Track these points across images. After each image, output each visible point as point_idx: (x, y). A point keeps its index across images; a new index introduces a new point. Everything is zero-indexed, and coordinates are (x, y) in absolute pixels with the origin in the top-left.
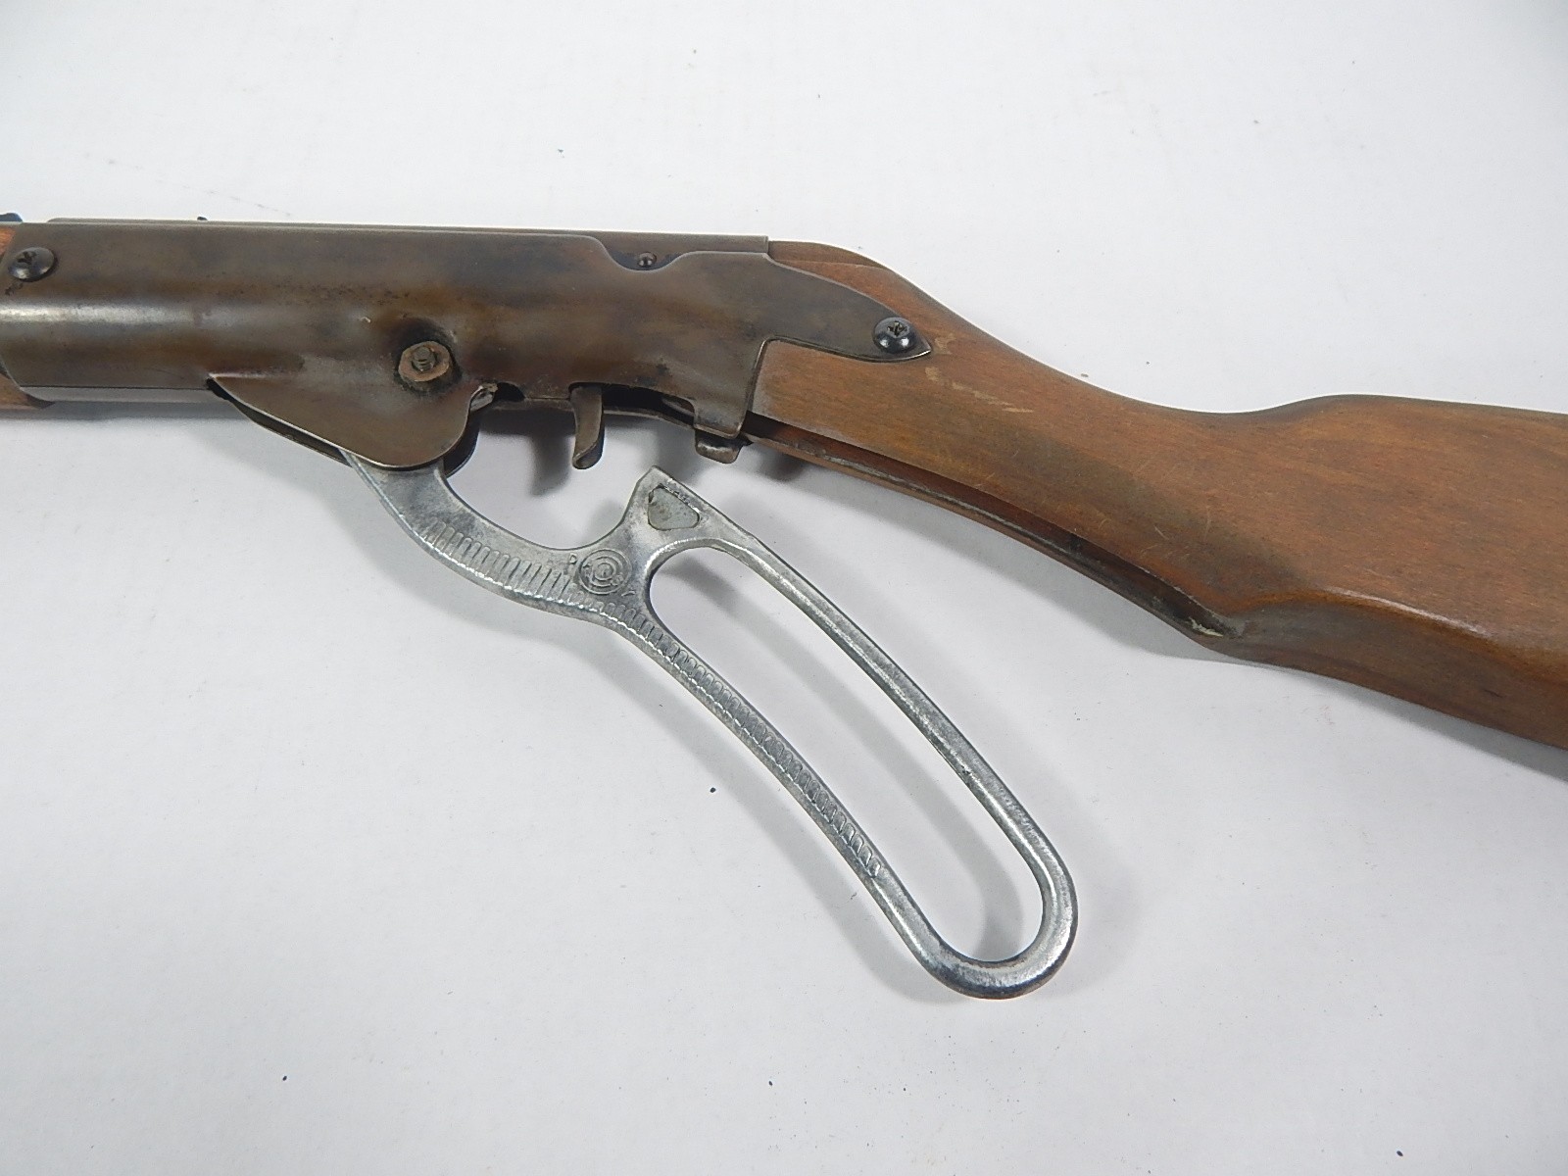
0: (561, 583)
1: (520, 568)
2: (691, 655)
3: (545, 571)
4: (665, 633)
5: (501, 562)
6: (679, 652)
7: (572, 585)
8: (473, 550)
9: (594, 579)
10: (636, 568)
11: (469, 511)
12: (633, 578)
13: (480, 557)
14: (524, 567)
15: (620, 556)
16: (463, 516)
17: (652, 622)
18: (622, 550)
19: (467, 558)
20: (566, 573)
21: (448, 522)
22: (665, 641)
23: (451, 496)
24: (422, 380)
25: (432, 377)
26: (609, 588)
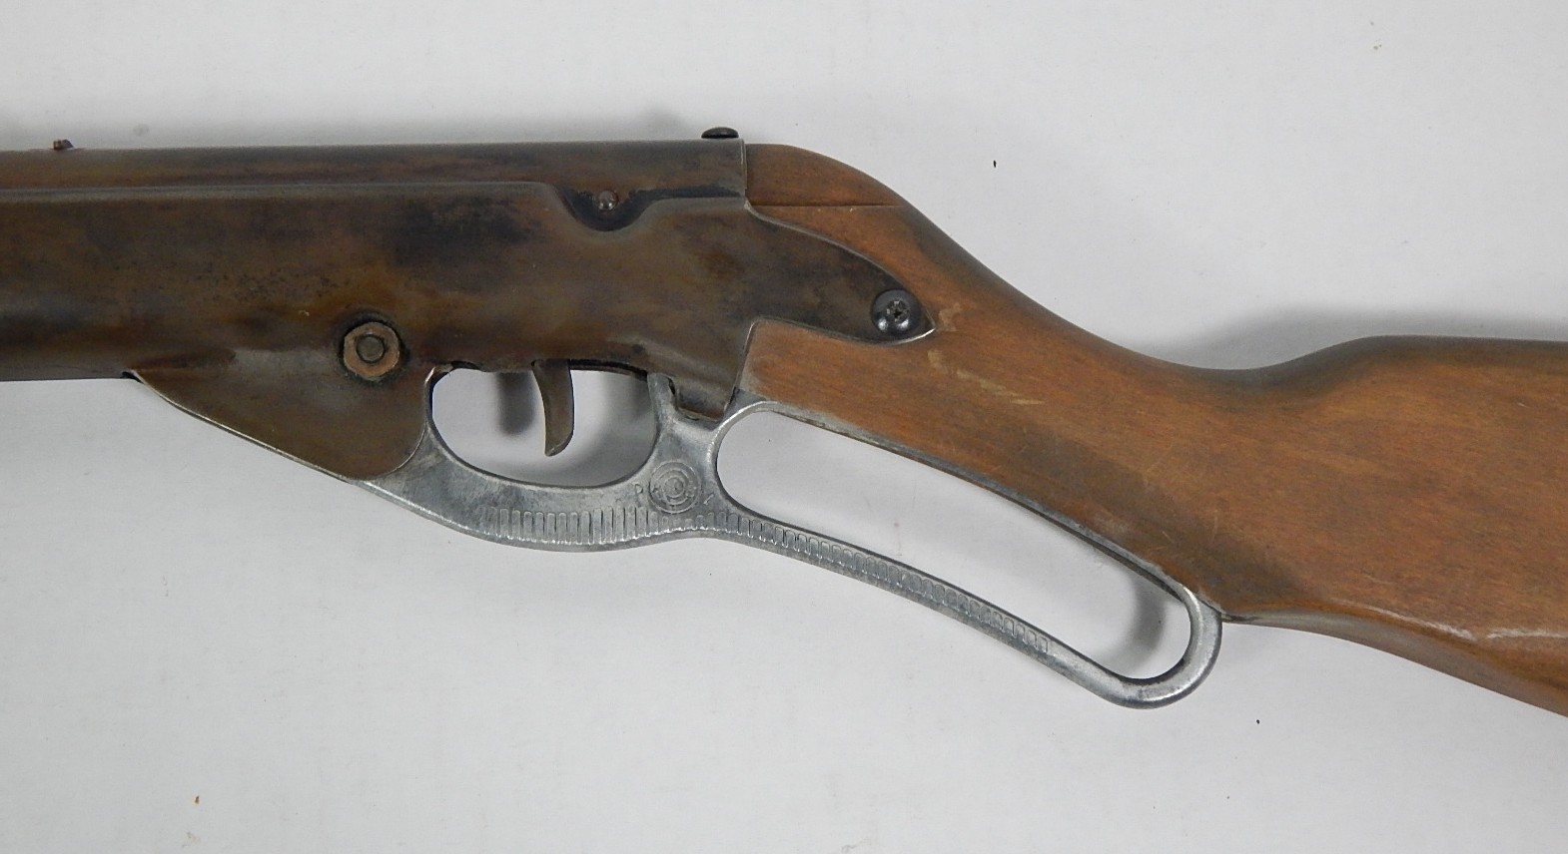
0: (642, 518)
1: (594, 520)
2: (797, 532)
3: (619, 512)
4: (763, 522)
5: (573, 524)
6: (785, 533)
7: (652, 514)
8: (539, 522)
9: (669, 498)
10: (701, 470)
11: (508, 483)
12: (704, 482)
13: (549, 527)
14: (597, 517)
15: (681, 465)
16: (507, 491)
17: (746, 518)
18: (679, 457)
19: (539, 533)
20: (640, 506)
21: (496, 504)
22: (768, 529)
23: (480, 475)
24: (372, 374)
25: (383, 370)
26: (689, 502)
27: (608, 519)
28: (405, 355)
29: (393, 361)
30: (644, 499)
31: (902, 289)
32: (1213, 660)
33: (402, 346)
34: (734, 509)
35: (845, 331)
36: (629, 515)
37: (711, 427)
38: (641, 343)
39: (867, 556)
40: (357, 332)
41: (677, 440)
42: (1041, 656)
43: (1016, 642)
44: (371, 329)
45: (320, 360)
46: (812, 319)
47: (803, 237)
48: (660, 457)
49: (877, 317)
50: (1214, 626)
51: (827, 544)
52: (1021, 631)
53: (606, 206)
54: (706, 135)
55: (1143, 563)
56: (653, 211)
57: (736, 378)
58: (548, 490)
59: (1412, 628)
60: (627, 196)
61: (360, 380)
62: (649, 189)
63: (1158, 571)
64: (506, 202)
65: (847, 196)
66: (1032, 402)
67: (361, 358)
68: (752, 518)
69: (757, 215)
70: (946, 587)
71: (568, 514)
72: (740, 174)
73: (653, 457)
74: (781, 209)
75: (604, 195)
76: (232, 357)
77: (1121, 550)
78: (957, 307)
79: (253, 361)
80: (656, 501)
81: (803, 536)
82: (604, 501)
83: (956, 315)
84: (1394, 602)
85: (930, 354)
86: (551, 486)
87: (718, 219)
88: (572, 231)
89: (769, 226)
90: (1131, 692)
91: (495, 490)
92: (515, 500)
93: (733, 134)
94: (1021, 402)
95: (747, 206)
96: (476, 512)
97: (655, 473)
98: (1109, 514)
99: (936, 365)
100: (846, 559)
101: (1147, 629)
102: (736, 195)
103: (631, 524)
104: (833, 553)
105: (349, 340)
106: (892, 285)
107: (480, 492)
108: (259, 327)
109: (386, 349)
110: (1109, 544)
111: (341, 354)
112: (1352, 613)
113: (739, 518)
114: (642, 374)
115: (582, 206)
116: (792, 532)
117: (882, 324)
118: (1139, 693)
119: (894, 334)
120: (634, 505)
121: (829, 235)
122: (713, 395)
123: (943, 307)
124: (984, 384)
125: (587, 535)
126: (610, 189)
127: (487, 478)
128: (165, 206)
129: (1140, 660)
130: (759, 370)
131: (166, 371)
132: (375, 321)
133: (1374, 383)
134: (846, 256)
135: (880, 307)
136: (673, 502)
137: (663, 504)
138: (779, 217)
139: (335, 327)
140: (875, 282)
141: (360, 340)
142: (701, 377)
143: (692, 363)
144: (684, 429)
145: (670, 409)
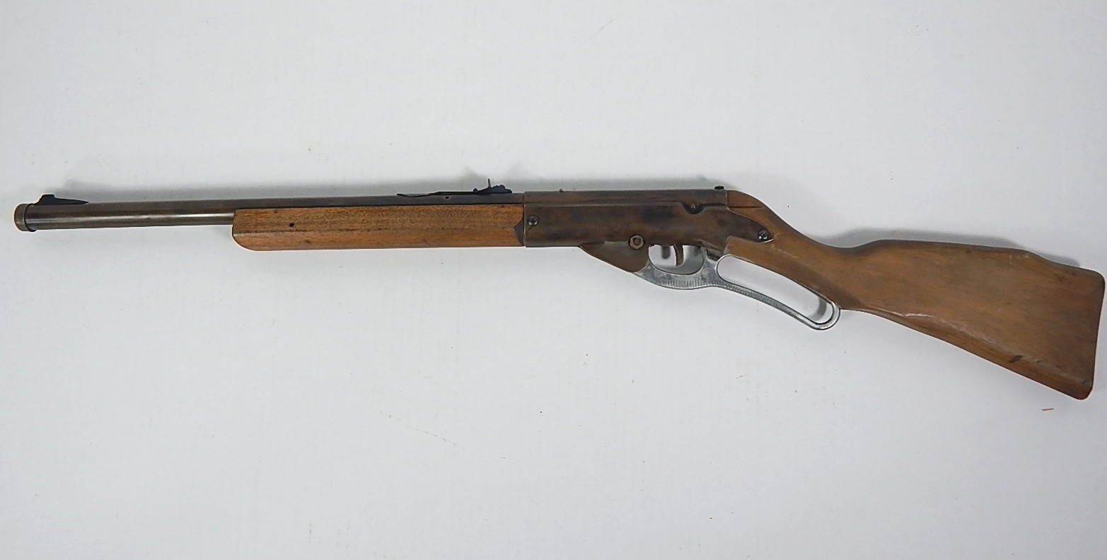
0: (700, 282)
1: (688, 282)
2: (736, 286)
3: (694, 281)
5: (683, 283)
6: (733, 286)
7: (702, 281)
8: (675, 283)
10: (714, 271)
11: (668, 273)
12: (715, 274)
13: (678, 284)
15: (709, 269)
18: (709, 267)
19: (675, 285)
21: (665, 278)
22: (730, 285)
23: (661, 271)
24: (637, 247)
25: (640, 246)
26: (711, 279)
27: (692, 282)
28: (644, 243)
29: (642, 245)
30: (700, 278)
32: (838, 319)
33: (644, 240)
34: (722, 280)
35: (751, 240)
36: (697, 282)
37: (716, 260)
40: (634, 237)
41: (708, 263)
44: (637, 237)
45: (625, 244)
46: (743, 237)
47: (742, 216)
48: (704, 268)
49: (759, 236)
50: (838, 311)
51: (745, 289)
53: (693, 207)
54: (716, 188)
55: (822, 295)
56: (706, 209)
57: (724, 249)
58: (677, 275)
59: (888, 313)
60: (699, 205)
61: (633, 248)
62: (704, 203)
63: (825, 297)
64: (671, 207)
65: (751, 205)
66: (797, 257)
67: (634, 244)
68: (727, 282)
69: (730, 210)
70: (773, 300)
71: (682, 281)
72: (726, 199)
73: (702, 268)
74: (736, 209)
76: (603, 243)
77: (817, 292)
78: (778, 234)
79: (609, 244)
80: (704, 279)
81: (739, 287)
82: (690, 278)
83: (778, 236)
85: (772, 245)
87: (721, 212)
88: (686, 213)
89: (733, 213)
90: (817, 327)
91: (665, 275)
92: (670, 278)
93: (722, 188)
94: (793, 257)
95: (728, 208)
96: (660, 280)
97: (703, 272)
99: (773, 248)
100: (749, 293)
101: (822, 311)
102: (725, 205)
103: (697, 284)
104: (746, 291)
105: (632, 239)
106: (764, 229)
107: (661, 275)
108: (611, 237)
109: (640, 242)
110: (815, 291)
111: (629, 242)
112: (875, 310)
113: (723, 282)
114: (700, 247)
115: (687, 207)
117: (760, 238)
118: (819, 327)
119: (763, 240)
120: (698, 279)
121: (748, 216)
122: (717, 253)
123: (775, 233)
124: (785, 252)
125: (686, 286)
126: (694, 203)
127: (663, 272)
128: (591, 208)
129: (818, 319)
130: (729, 248)
131: (588, 246)
132: (637, 235)
133: (881, 253)
134: (752, 221)
135: (760, 233)
136: (707, 279)
138: (735, 211)
139: (628, 236)
140: (759, 228)
141: (634, 239)
142: (716, 249)
143: (713, 246)
144: (710, 261)
145: (707, 256)
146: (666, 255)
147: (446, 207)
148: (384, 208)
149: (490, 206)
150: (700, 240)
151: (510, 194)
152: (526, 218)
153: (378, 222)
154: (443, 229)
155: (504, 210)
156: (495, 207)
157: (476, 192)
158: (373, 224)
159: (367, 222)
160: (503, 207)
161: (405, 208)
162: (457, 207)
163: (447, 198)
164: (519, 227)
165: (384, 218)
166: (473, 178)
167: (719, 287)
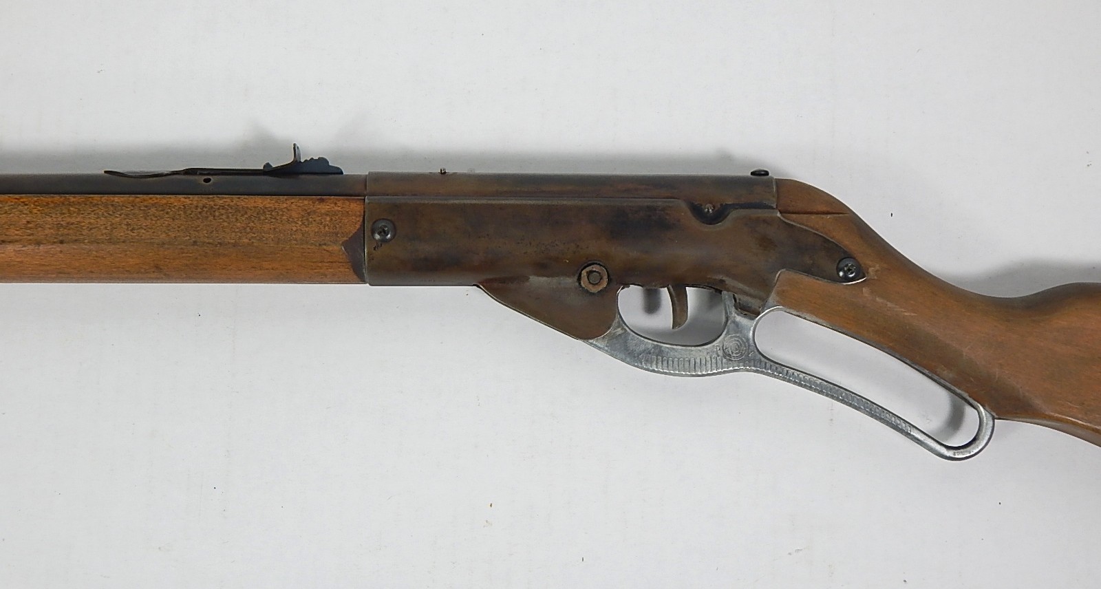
0: (719, 362)
1: (697, 361)
3: (708, 359)
4: (777, 366)
5: (686, 364)
6: (787, 371)
7: (724, 360)
8: (670, 363)
9: (732, 353)
10: (748, 340)
11: (656, 343)
12: (749, 346)
13: (675, 365)
14: (698, 361)
15: (738, 337)
16: (655, 347)
17: (769, 364)
18: (737, 333)
19: (670, 368)
20: (718, 356)
21: (650, 353)
22: (779, 369)
23: (642, 339)
24: (594, 290)
25: (600, 288)
26: (742, 355)
27: (703, 362)
28: (610, 280)
29: (604, 284)
30: (721, 353)
31: (851, 258)
32: (989, 439)
33: (609, 276)
34: (763, 359)
35: (824, 278)
36: (714, 361)
37: (753, 319)
38: (724, 278)
39: (826, 384)
40: (588, 269)
41: (737, 324)
42: (908, 435)
43: (896, 427)
44: (595, 268)
45: (570, 281)
46: (808, 271)
47: (806, 230)
48: (728, 333)
49: (839, 270)
50: (991, 423)
51: (808, 377)
52: (899, 422)
53: (708, 211)
54: (753, 173)
55: (959, 391)
56: (734, 214)
57: (768, 296)
58: (675, 347)
59: (1087, 428)
60: (719, 206)
61: (587, 291)
62: (730, 203)
63: (966, 395)
64: (664, 209)
65: (825, 209)
66: (913, 314)
67: (590, 282)
68: (772, 363)
69: (782, 218)
70: (864, 400)
71: (684, 359)
72: (774, 197)
73: (724, 333)
74: (794, 216)
75: (708, 205)
76: (528, 279)
77: (948, 384)
78: (877, 267)
79: (537, 281)
80: (726, 355)
81: (796, 373)
82: (701, 353)
83: (877, 271)
84: (1080, 416)
85: (864, 289)
86: (676, 345)
87: (765, 221)
88: (694, 223)
89: (788, 224)
90: (950, 453)
91: (650, 346)
92: (660, 353)
93: (767, 173)
94: (906, 314)
95: (778, 215)
96: (640, 356)
97: (726, 341)
98: (945, 369)
99: (867, 295)
100: (816, 385)
101: (955, 421)
102: (771, 208)
103: (714, 365)
104: (810, 382)
105: (584, 273)
106: (849, 256)
107: (642, 347)
108: (543, 267)
109: (601, 278)
110: (942, 381)
111: (579, 279)
112: (1058, 420)
113: (766, 363)
114: (720, 292)
115: (697, 210)
116: (791, 371)
117: (841, 274)
119: (847, 279)
120: (716, 356)
121: (817, 230)
122: (754, 303)
123: (870, 267)
124: (889, 304)
125: (693, 369)
126: (711, 203)
127: (646, 340)
128: (502, 207)
129: (948, 437)
130: (778, 293)
131: (495, 285)
132: (596, 264)
133: (1076, 309)
134: (826, 241)
135: (842, 265)
136: (734, 355)
137: (729, 355)
138: (793, 220)
139: (578, 267)
140: (839, 254)
141: (589, 273)
142: (751, 295)
143: (746, 288)
144: (739, 319)
145: (733, 309)
146: (652, 306)
147: (204, 200)
148: (72, 198)
149: (294, 200)
150: (720, 277)
151: (340, 176)
152: (368, 226)
153: (59, 226)
154: (195, 243)
155: (324, 207)
156: (306, 202)
157: (268, 171)
158: (47, 232)
159: (37, 226)
160: (322, 201)
161: (117, 199)
162: (226, 200)
163: (207, 181)
164: (354, 244)
165: (73, 220)
166: (266, 142)
167: (757, 371)
